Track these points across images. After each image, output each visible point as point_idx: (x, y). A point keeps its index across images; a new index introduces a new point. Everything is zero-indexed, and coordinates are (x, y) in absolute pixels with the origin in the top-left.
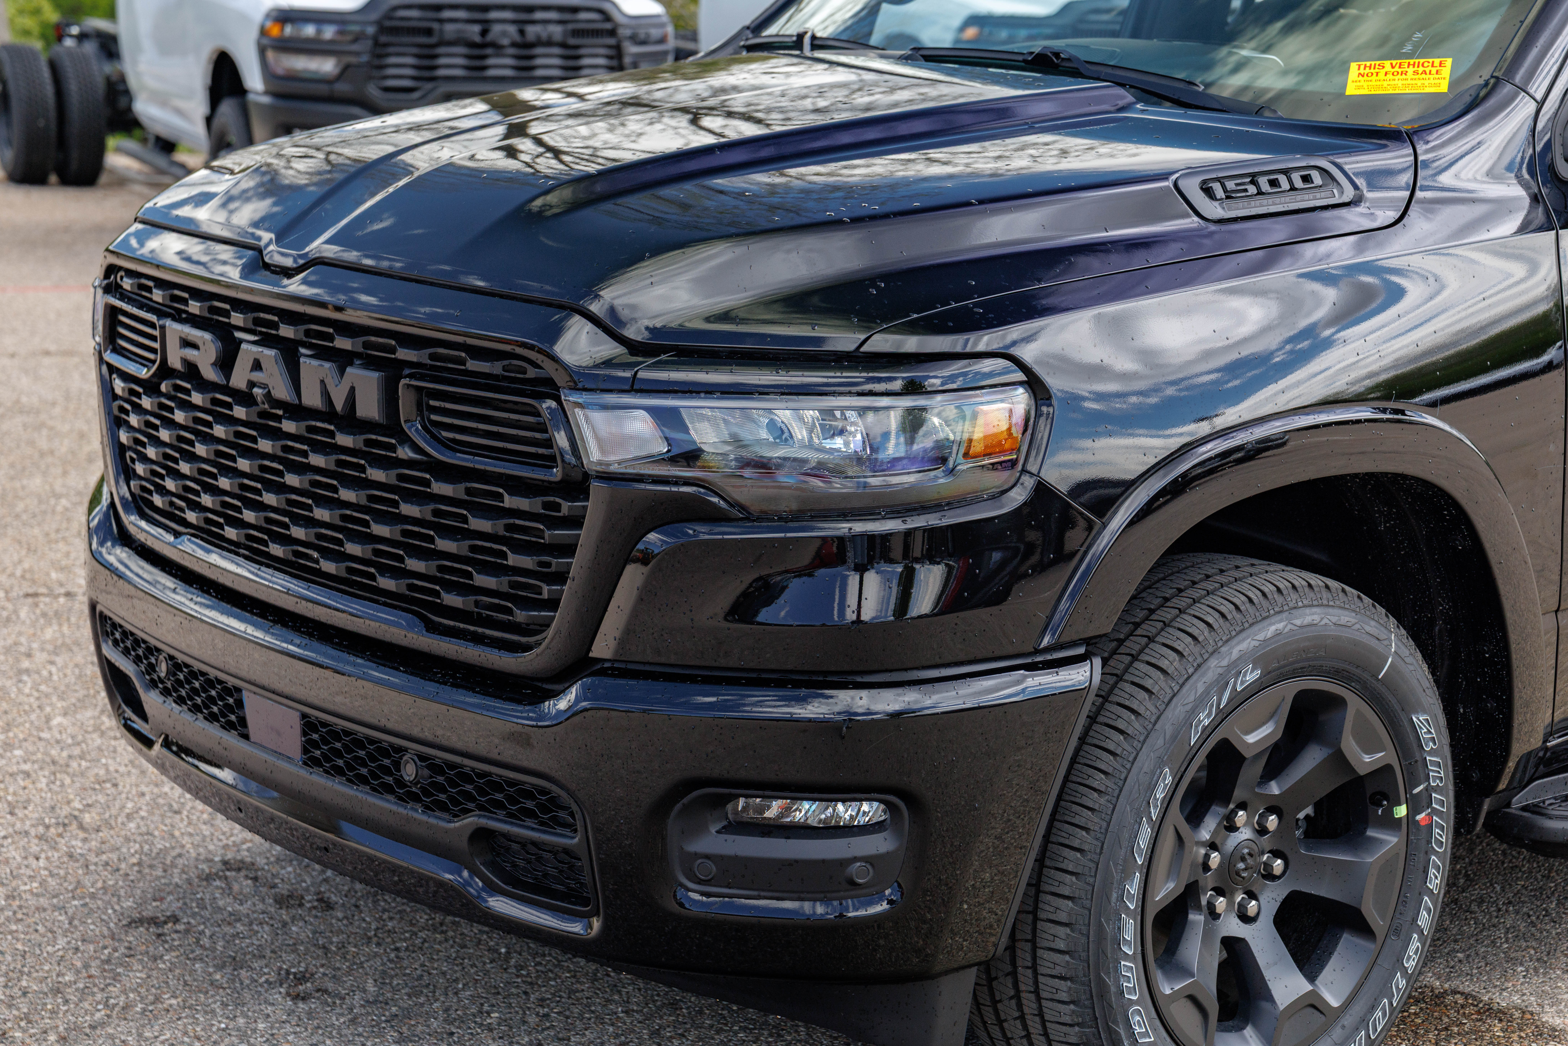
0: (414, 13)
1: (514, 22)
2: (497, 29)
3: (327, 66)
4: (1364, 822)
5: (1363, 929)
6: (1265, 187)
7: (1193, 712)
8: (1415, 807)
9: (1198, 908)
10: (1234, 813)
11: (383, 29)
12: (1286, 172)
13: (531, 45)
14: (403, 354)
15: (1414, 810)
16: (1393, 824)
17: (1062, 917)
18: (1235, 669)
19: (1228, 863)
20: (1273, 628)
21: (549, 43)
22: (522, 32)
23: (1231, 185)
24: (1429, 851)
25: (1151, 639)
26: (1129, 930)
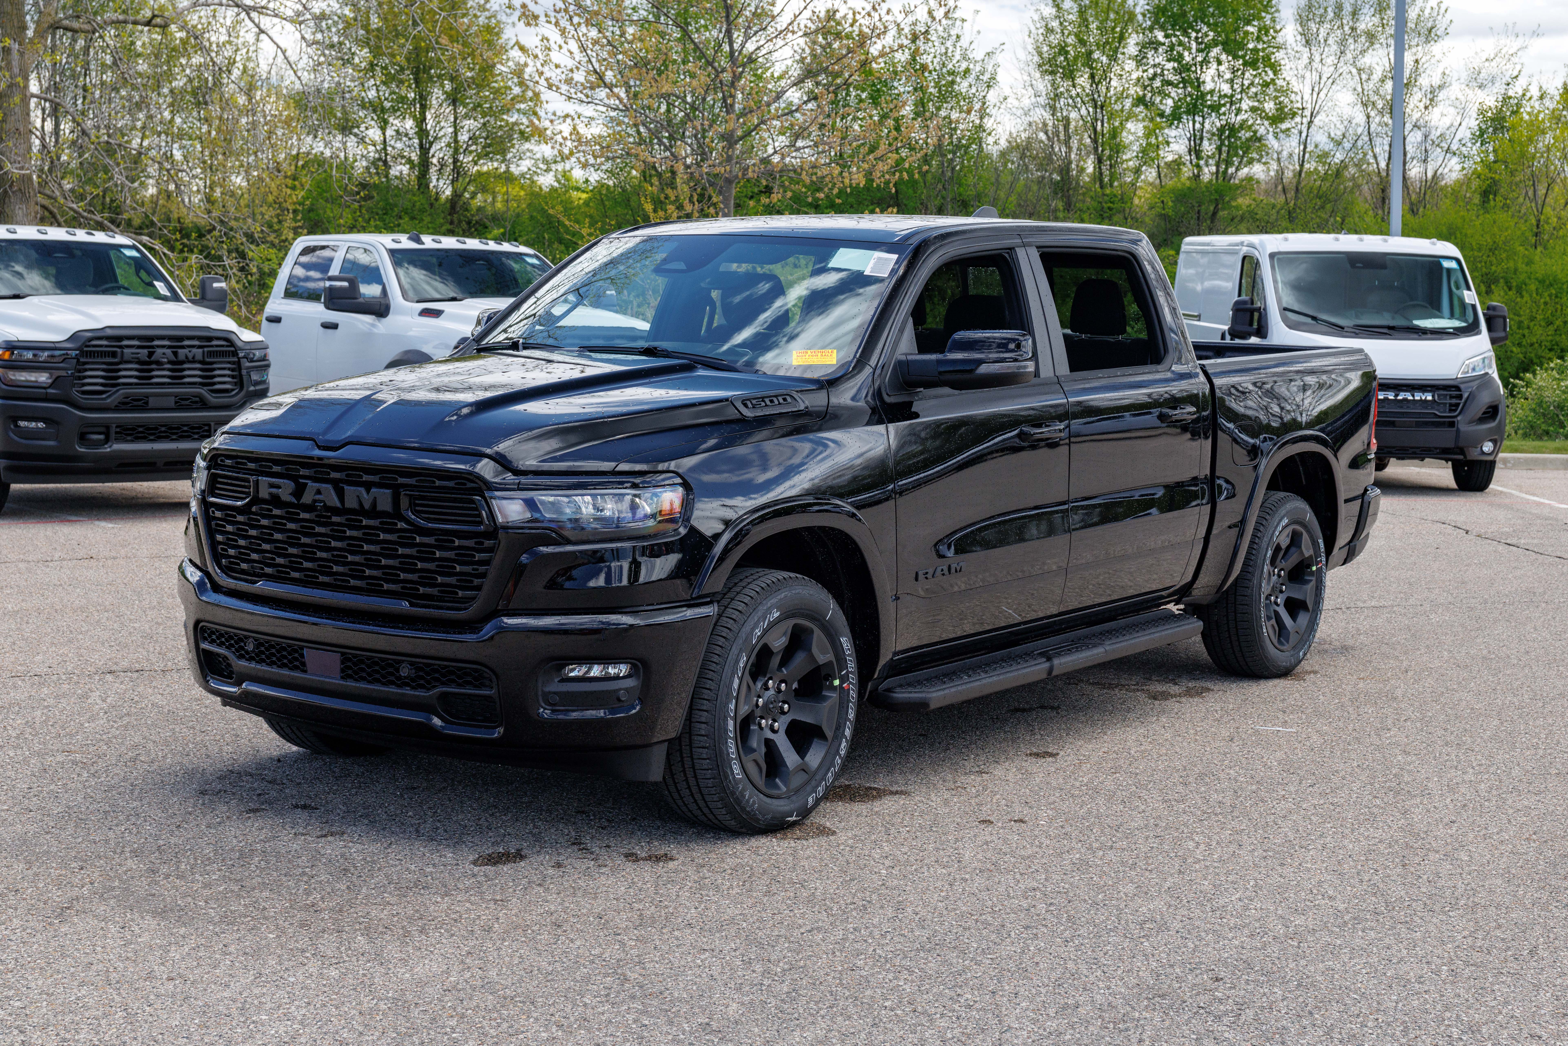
0: (104, 343)
1: (169, 347)
2: (159, 351)
3: (43, 378)
4: (821, 688)
5: (822, 736)
6: (768, 403)
7: (753, 629)
8: (843, 679)
9: (754, 723)
10: (767, 681)
11: (83, 353)
12: (776, 396)
13: (182, 363)
14: (401, 480)
15: (842, 683)
16: (834, 688)
17: (703, 720)
18: (769, 611)
19: (766, 704)
20: (783, 595)
21: (193, 361)
22: (175, 354)
23: (754, 402)
24: (849, 701)
25: (732, 599)
26: (731, 724)
